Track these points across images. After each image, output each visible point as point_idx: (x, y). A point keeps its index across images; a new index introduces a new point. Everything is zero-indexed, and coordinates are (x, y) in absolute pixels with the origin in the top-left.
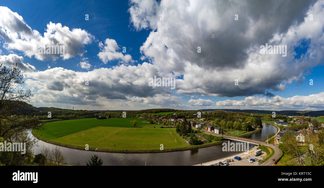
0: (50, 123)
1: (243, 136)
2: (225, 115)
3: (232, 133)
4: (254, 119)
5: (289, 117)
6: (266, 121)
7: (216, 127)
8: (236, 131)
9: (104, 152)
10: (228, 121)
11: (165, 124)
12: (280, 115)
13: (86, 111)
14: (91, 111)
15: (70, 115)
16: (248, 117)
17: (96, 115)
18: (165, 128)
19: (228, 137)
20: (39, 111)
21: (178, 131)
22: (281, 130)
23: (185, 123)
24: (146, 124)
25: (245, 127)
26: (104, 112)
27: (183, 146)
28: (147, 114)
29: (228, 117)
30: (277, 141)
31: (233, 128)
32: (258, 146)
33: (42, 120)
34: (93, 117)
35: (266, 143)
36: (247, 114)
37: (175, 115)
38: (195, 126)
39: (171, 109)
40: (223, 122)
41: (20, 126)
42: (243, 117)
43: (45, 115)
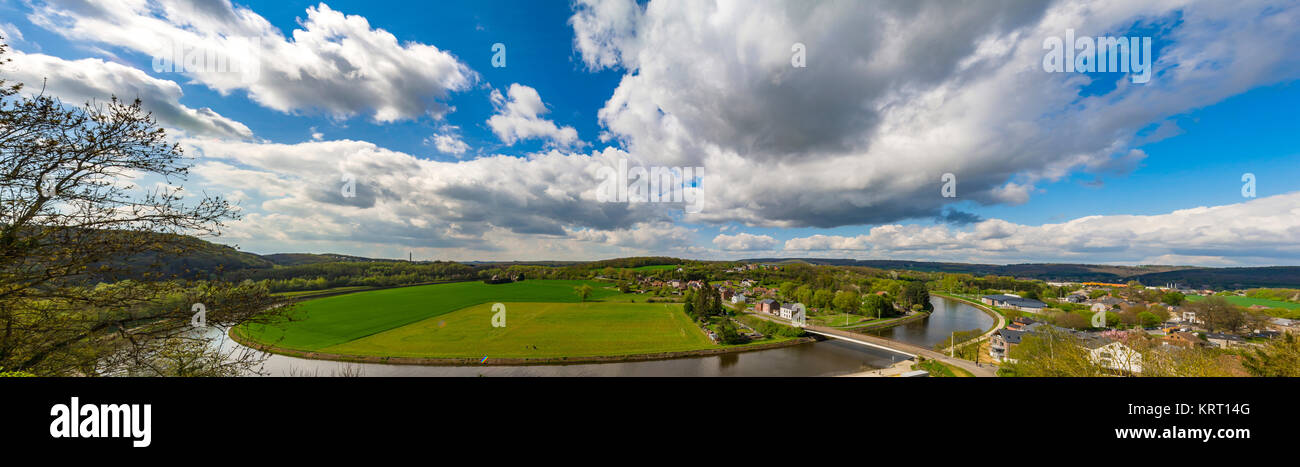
0: (321, 299)
1: (864, 329)
2: (809, 274)
3: (829, 319)
4: (901, 287)
5: (1050, 284)
6: (947, 291)
7: (784, 302)
8: (844, 315)
9: (505, 365)
10: (817, 287)
11: (658, 293)
12: (1008, 278)
13: (453, 265)
14: (466, 264)
15: (399, 274)
16: (881, 280)
17: (484, 274)
18: (657, 301)
19: (817, 328)
20: (271, 267)
21: (689, 309)
22: (1011, 323)
23: (707, 290)
24: (612, 294)
25: (869, 307)
26: (505, 266)
27: (701, 346)
28: (616, 270)
29: (818, 279)
30: (992, 354)
31: (832, 307)
32: (917, 361)
33: (284, 294)
34: (474, 278)
35: (949, 354)
36: (878, 271)
37: (681, 273)
38: (730, 300)
39: (673, 257)
40: (803, 290)
41: (163, 318)
42: (863, 279)
43: (298, 276)
